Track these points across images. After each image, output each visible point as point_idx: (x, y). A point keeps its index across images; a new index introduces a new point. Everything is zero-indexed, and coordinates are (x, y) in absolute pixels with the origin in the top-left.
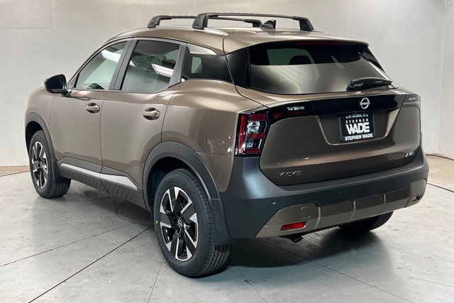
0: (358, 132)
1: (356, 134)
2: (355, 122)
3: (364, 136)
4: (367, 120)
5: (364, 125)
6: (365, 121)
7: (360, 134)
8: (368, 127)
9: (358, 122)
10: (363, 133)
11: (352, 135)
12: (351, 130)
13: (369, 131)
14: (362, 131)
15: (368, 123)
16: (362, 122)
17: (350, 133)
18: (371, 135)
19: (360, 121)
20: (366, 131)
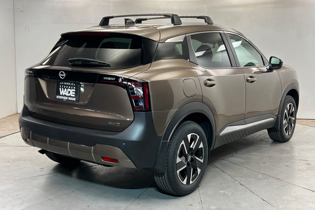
0: (67, 95)
1: (65, 96)
2: (66, 88)
3: (70, 99)
4: (74, 88)
5: (71, 91)
6: (73, 89)
7: (67, 96)
8: (74, 93)
9: (68, 88)
10: (70, 96)
11: (62, 95)
12: (62, 92)
13: (74, 96)
14: (69, 95)
15: (74, 90)
16: (71, 89)
17: (61, 94)
18: (74, 99)
19: (69, 87)
20: (72, 95)
